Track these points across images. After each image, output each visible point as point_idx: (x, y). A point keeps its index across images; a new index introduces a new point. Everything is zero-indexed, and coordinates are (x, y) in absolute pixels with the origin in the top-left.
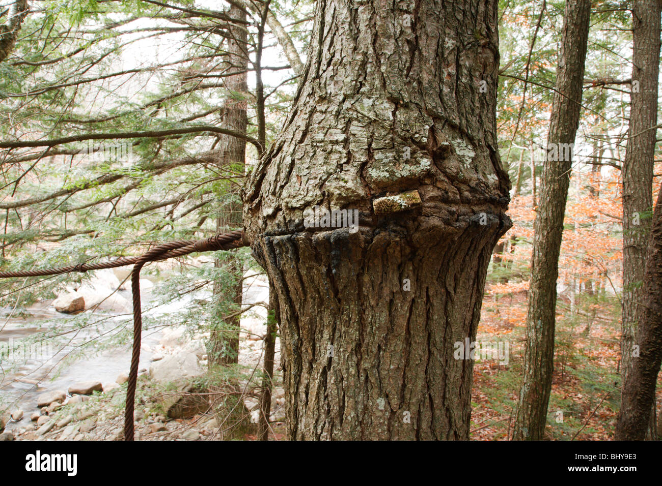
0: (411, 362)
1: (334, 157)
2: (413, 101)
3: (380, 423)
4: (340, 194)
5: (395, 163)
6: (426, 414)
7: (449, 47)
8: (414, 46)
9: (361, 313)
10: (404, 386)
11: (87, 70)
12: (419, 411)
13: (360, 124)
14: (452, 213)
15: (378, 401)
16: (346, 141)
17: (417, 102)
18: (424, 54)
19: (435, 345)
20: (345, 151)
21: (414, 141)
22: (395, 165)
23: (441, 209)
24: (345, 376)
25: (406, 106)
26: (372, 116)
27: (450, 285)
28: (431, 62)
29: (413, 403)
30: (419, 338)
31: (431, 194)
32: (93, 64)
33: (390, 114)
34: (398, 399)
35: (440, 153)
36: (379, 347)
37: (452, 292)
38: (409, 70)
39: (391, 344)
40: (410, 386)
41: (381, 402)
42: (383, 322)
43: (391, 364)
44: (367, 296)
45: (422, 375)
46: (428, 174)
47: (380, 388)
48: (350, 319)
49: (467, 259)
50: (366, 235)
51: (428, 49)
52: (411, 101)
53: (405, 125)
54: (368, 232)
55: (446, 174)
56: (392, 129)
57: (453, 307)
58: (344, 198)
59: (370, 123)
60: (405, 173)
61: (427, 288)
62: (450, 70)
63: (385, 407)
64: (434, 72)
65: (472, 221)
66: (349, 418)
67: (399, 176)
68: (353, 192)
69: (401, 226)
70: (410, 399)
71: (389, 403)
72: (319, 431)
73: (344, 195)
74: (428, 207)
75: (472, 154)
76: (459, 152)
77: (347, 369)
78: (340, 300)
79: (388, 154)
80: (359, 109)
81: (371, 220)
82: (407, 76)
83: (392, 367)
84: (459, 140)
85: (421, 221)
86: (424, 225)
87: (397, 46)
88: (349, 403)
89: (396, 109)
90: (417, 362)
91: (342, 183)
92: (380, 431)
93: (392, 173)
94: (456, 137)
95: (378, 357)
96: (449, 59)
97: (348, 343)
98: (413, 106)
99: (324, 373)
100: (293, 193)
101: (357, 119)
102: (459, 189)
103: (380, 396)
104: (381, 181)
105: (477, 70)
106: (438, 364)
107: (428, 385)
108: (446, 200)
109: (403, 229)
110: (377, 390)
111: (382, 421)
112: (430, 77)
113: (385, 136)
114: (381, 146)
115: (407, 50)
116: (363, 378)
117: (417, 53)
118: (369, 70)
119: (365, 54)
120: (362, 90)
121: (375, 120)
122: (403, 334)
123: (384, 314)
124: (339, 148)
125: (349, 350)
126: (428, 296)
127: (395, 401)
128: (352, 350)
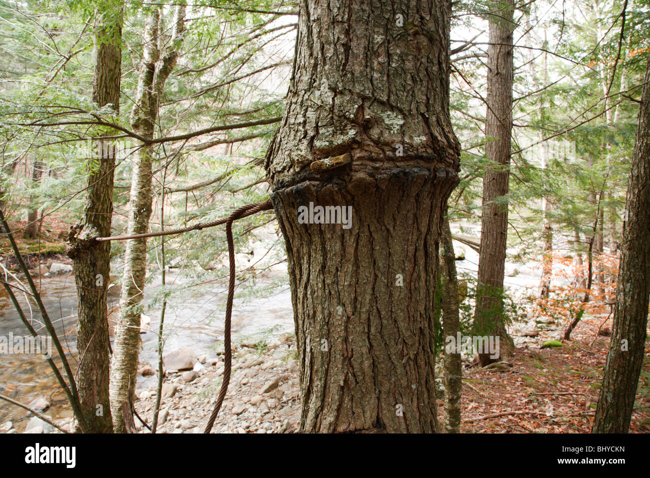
0: (360, 281)
1: (299, 134)
2: (347, 88)
3: (339, 324)
4: (298, 160)
5: (333, 135)
6: (375, 322)
7: (378, 42)
8: (347, 47)
9: (323, 244)
10: (356, 298)
11: (240, 68)
12: (369, 319)
13: (313, 110)
14: (377, 169)
15: (338, 308)
16: (305, 122)
17: (350, 88)
18: (355, 52)
19: (378, 269)
20: (303, 130)
21: (345, 118)
22: (333, 136)
23: (366, 165)
24: (316, 289)
25: (341, 93)
26: (319, 103)
27: (389, 224)
28: (361, 56)
29: (363, 312)
30: (365, 263)
31: (358, 155)
32: (243, 64)
33: (331, 100)
34: (351, 307)
35: (366, 125)
36: (337, 270)
37: (391, 229)
38: (345, 65)
39: (344, 267)
40: (360, 298)
41: (340, 309)
42: (338, 250)
43: (345, 281)
44: (325, 231)
45: (369, 291)
46: (354, 141)
47: (339, 299)
48: (316, 248)
49: (402, 203)
50: (317, 188)
51: (358, 47)
52: (345, 89)
53: (340, 107)
54: (318, 185)
55: (372, 140)
56: (332, 110)
57: (393, 241)
58: (302, 162)
59: (318, 108)
60: (340, 142)
61: (369, 226)
62: (380, 59)
63: (342, 313)
64: (364, 64)
65: (393, 174)
66: (318, 319)
67: (336, 144)
68: (305, 157)
69: (342, 180)
70: (361, 308)
71: (346, 310)
72: (305, 329)
73: (300, 160)
74: (356, 165)
75: (402, 122)
76: (387, 121)
77: (317, 284)
78: (310, 235)
79: (329, 129)
80: (312, 99)
81: (319, 176)
82: (343, 71)
83: (346, 284)
84: (389, 113)
85: (353, 176)
86: (354, 178)
87: (336, 50)
88: (319, 308)
89: (335, 96)
90: (364, 281)
91: (299, 152)
92: (339, 330)
93: (331, 142)
94: (386, 111)
95: (336, 275)
96: (380, 51)
97: (317, 265)
98: (347, 92)
99: (306, 288)
100: (278, 162)
101: (311, 106)
102: (383, 151)
103: (339, 304)
104: (323, 149)
105: (410, 54)
106: (382, 284)
107: (375, 299)
108: (371, 159)
109: (342, 182)
110: (336, 300)
111: (340, 323)
112: (362, 68)
113: (327, 116)
114: (324, 124)
115: (342, 51)
116: (327, 291)
117: (350, 52)
118: (319, 70)
119: (316, 58)
120: (314, 85)
121: (321, 106)
122: (352, 260)
123: (338, 244)
124: (301, 128)
125: (318, 270)
126: (370, 233)
127: (349, 309)
128: (319, 270)
